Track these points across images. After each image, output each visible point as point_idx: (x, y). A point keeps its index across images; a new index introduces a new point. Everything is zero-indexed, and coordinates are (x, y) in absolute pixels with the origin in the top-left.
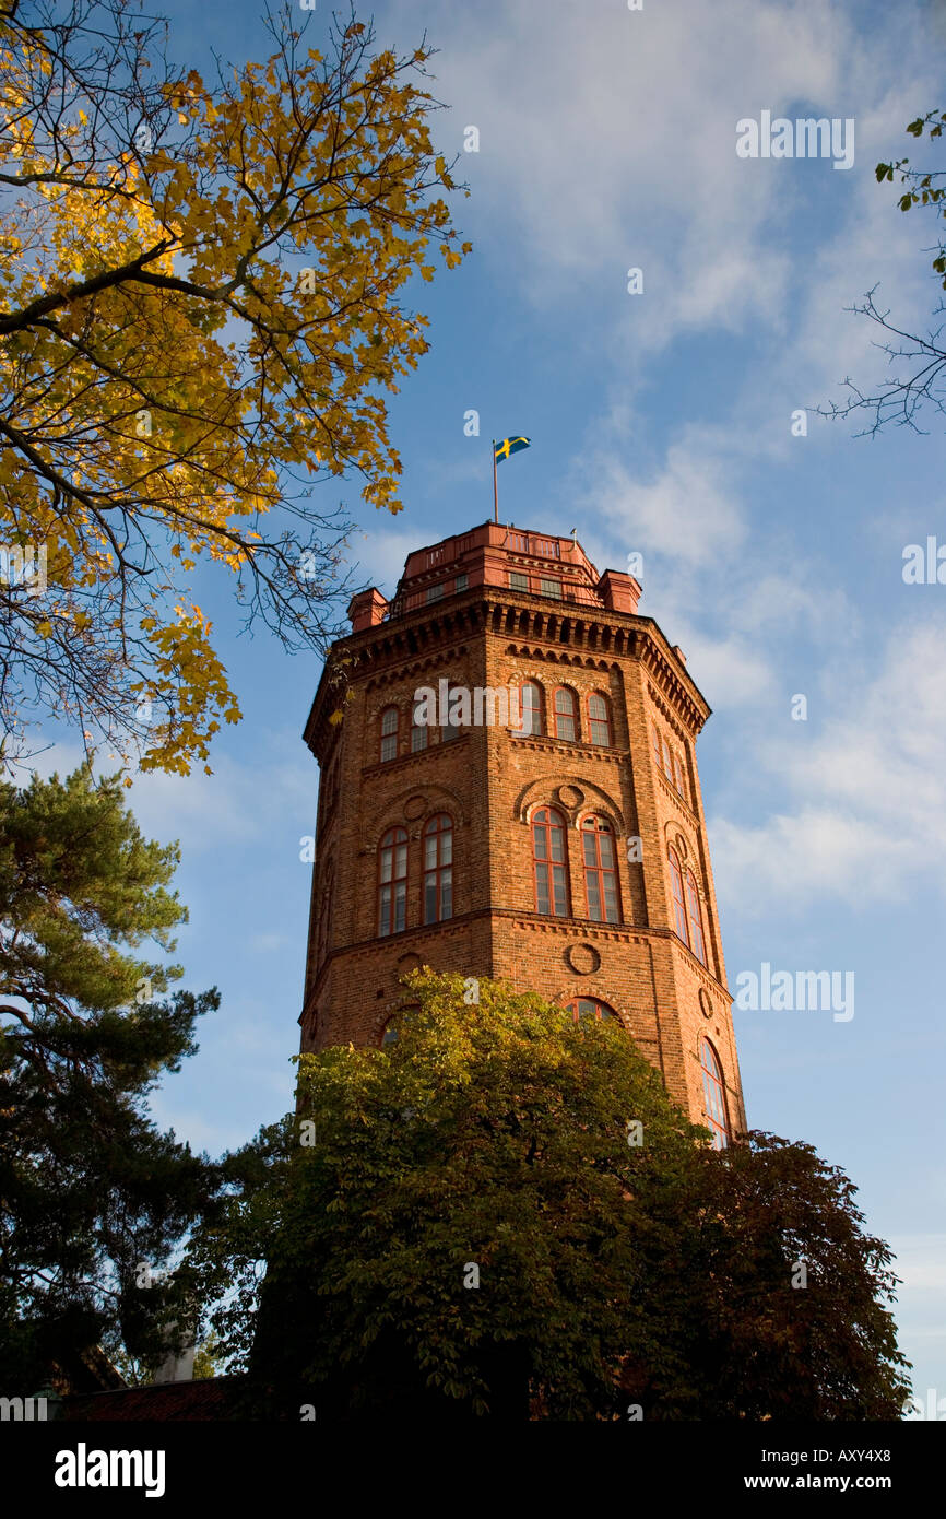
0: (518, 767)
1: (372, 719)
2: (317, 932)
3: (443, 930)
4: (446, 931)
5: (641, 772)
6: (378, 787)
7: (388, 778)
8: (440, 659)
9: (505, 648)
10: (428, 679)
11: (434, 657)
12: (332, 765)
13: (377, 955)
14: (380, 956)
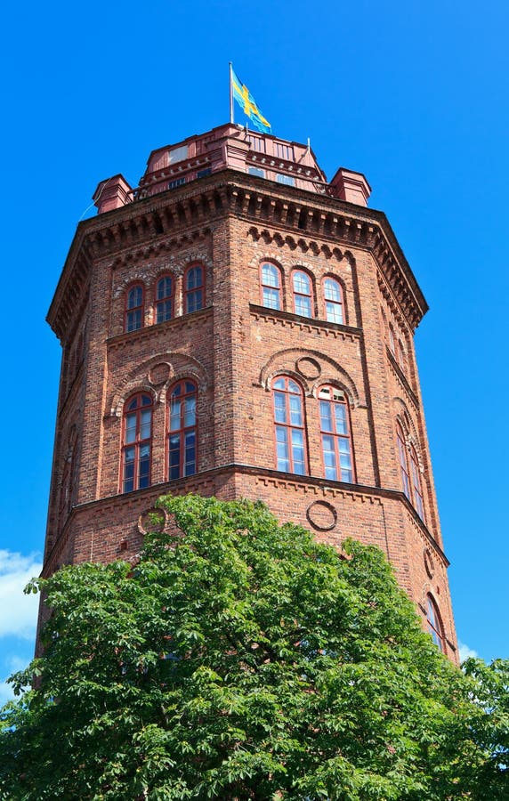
0: (259, 338)
1: (117, 294)
2: (58, 497)
3: (187, 484)
4: (190, 487)
5: (372, 349)
6: (122, 356)
7: (133, 348)
8: (185, 239)
9: (248, 230)
10: (173, 257)
11: (179, 237)
12: (76, 342)
13: (121, 510)
14: (124, 511)
